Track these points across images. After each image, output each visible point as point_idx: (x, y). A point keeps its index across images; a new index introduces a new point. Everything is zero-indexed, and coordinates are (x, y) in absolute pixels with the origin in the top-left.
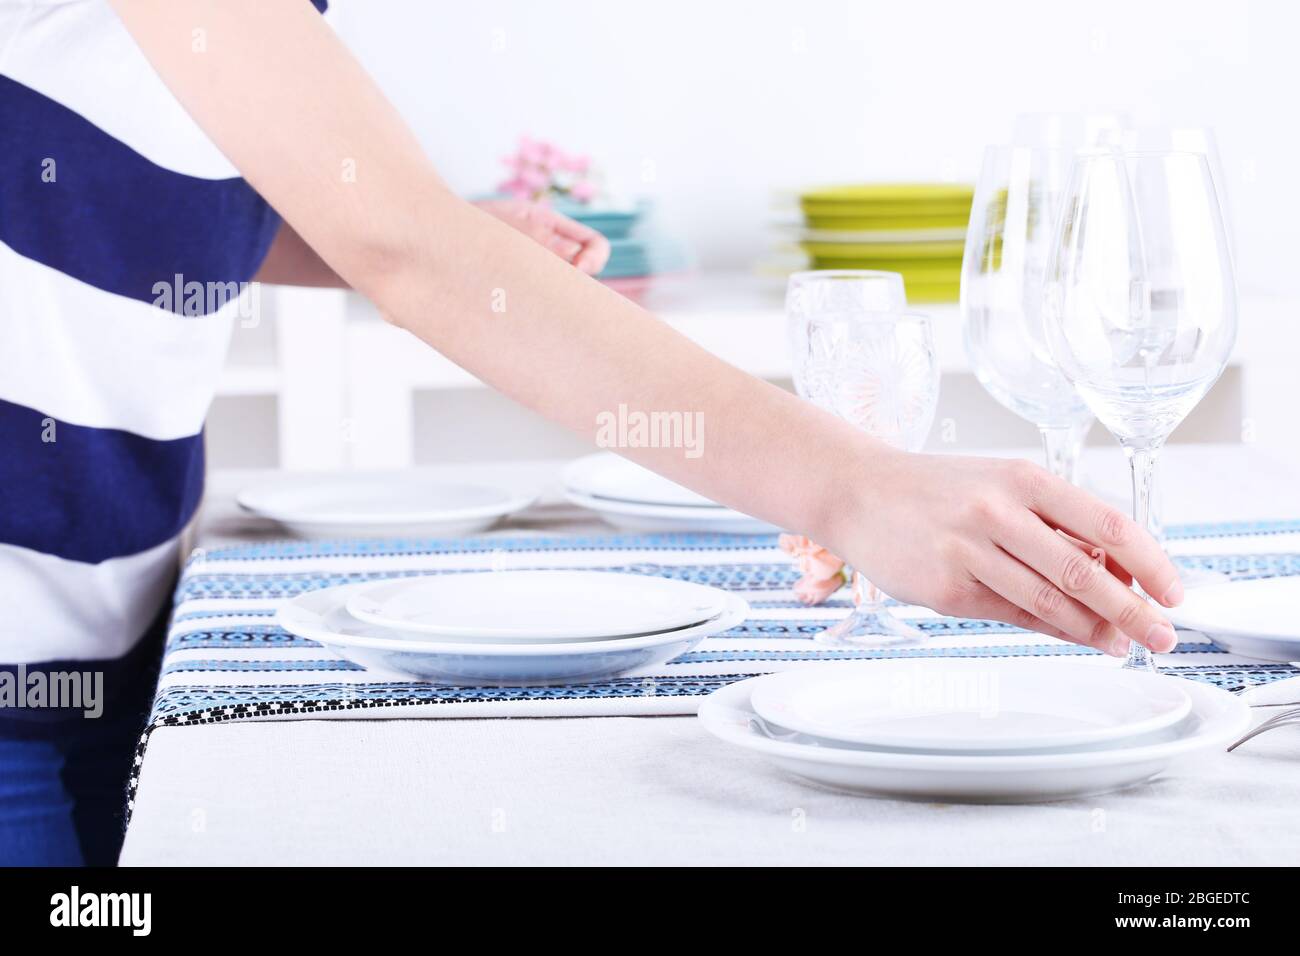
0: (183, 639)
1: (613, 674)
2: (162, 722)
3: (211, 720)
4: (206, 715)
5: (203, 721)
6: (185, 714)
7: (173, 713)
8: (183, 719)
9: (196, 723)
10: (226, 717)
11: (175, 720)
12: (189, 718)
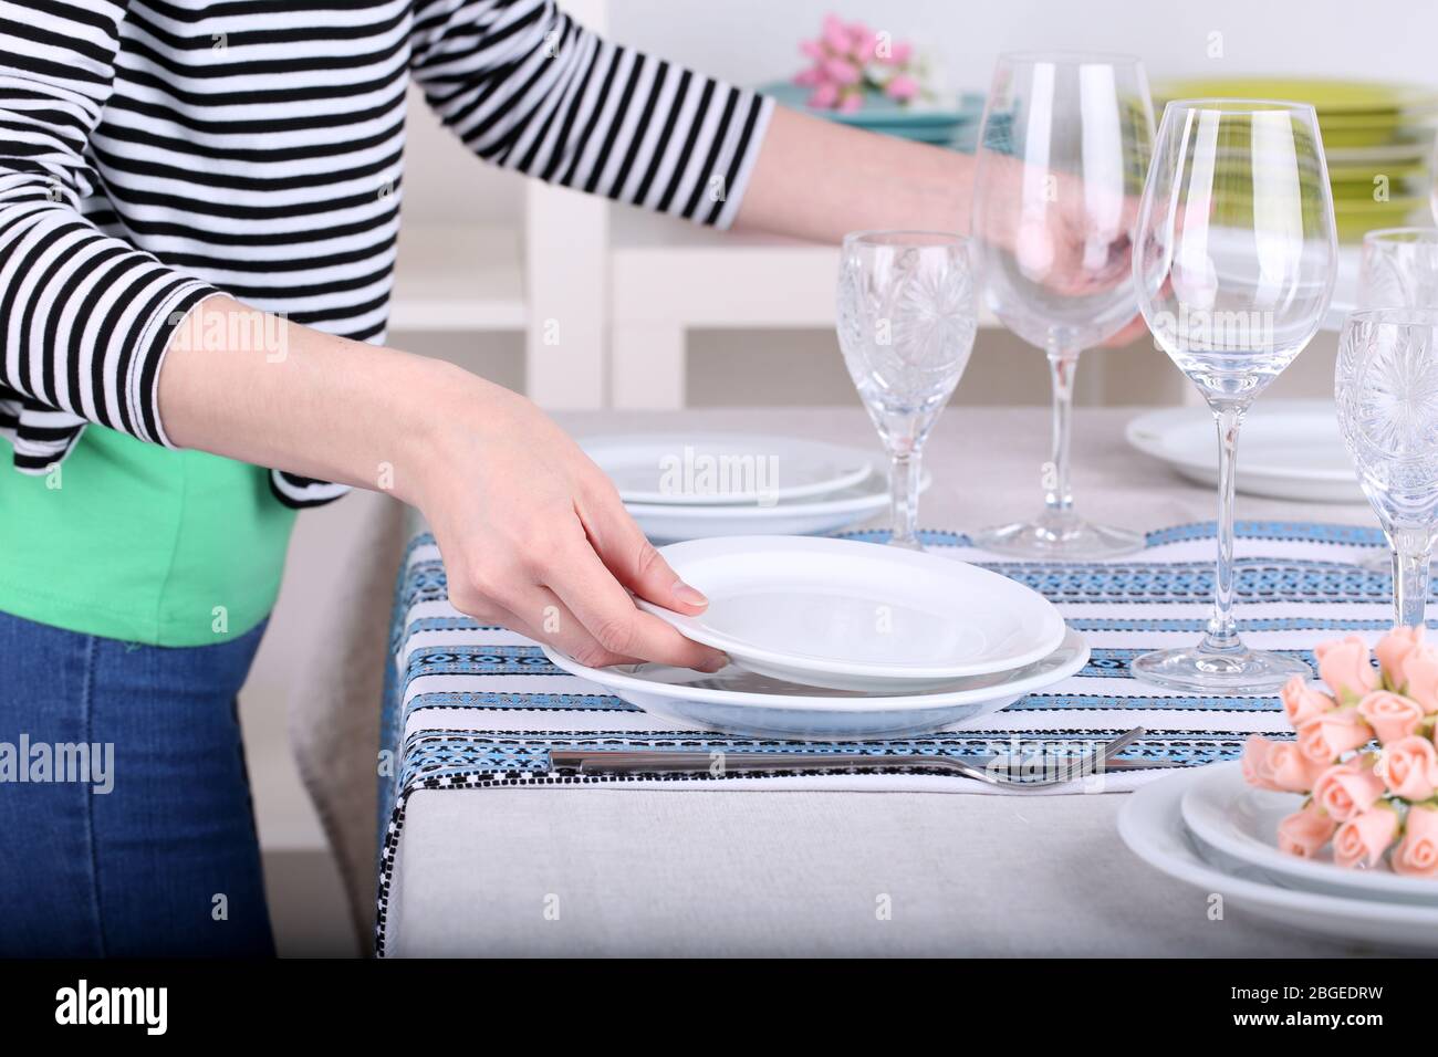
0: (425, 661)
1: (936, 727)
2: (421, 784)
3: (478, 785)
4: (472, 779)
5: (469, 786)
6: (448, 776)
7: (434, 773)
8: (445, 782)
9: (460, 787)
10: (496, 783)
11: (437, 783)
12: (453, 781)
